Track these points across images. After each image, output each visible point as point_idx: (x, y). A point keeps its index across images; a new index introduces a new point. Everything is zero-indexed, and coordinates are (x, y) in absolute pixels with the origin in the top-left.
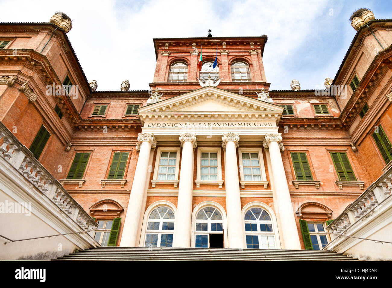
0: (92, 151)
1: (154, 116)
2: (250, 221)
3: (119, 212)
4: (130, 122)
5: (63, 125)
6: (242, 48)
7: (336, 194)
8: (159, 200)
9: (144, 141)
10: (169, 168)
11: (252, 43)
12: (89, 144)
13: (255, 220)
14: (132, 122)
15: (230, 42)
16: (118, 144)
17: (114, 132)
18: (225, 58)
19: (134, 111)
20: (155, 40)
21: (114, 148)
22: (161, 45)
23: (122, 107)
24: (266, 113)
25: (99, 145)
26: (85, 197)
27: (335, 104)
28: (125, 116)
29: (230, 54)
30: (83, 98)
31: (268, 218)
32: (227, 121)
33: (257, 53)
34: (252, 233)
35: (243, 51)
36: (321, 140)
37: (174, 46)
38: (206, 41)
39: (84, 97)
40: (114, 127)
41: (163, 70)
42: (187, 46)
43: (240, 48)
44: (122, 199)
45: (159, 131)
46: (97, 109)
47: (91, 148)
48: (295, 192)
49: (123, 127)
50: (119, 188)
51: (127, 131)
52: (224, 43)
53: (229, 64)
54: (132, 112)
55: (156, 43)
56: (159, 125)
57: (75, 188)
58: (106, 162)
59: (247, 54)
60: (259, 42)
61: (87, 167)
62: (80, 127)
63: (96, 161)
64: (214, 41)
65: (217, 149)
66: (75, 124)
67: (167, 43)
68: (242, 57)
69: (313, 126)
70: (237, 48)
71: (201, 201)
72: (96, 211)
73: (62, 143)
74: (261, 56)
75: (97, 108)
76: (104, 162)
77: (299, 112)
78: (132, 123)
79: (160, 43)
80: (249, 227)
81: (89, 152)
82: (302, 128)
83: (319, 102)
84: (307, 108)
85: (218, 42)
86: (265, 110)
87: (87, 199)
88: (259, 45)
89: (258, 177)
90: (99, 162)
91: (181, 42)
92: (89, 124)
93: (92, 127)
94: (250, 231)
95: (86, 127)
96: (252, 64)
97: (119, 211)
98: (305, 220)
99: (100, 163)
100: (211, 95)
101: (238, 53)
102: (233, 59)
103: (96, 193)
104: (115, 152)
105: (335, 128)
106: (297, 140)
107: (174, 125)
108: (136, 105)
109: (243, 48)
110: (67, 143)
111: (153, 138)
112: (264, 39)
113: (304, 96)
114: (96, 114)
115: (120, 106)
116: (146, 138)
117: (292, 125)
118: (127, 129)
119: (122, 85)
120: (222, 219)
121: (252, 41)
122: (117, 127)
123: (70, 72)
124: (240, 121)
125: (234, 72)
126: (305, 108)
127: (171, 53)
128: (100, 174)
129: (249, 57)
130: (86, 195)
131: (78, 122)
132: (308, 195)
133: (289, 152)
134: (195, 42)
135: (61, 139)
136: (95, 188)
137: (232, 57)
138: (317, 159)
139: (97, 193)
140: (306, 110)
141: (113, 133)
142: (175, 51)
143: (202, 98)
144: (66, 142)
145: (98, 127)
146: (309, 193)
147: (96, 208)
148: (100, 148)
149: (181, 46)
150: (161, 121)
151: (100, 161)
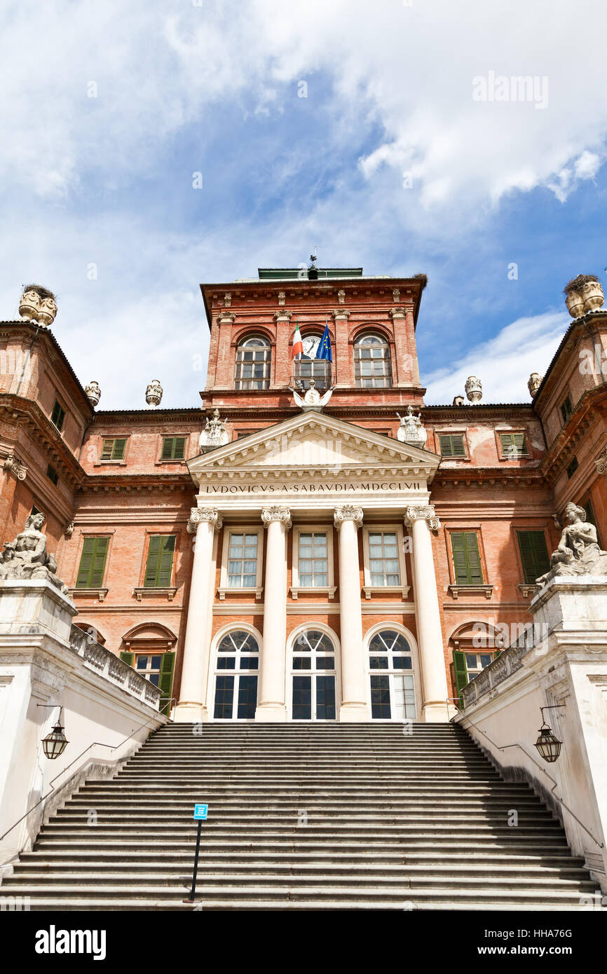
0: (112, 534)
1: (215, 474)
2: (378, 652)
3: (170, 644)
4: (173, 479)
5: (60, 494)
6: (376, 304)
7: (516, 606)
8: (232, 621)
9: (203, 522)
10: (245, 563)
11: (397, 292)
12: (105, 522)
13: (386, 650)
14: (177, 479)
15: (353, 290)
16: (156, 521)
17: (145, 496)
18: (342, 328)
19: (176, 450)
20: (204, 288)
21: (150, 528)
22: (215, 297)
23: (153, 442)
24: (409, 466)
25: (122, 523)
26: (113, 618)
27: (540, 432)
28: (160, 463)
29: (353, 317)
30: (80, 427)
31: (406, 648)
32: (343, 481)
33: (405, 314)
34: (379, 672)
35: (379, 310)
36: (504, 509)
37: (243, 300)
38: (305, 288)
39: (82, 424)
40: (145, 488)
41: (223, 357)
42: (269, 299)
43: (373, 304)
44: (172, 621)
45: (226, 501)
46: (109, 448)
47: (110, 529)
48: (452, 605)
49: (161, 489)
50: (165, 602)
51: (168, 495)
52: (341, 293)
53: (350, 343)
54: (173, 454)
55: (206, 294)
56: (225, 489)
57: (93, 602)
58: (138, 554)
59: (386, 317)
60: (409, 288)
61: (107, 564)
62: (85, 489)
63: (121, 553)
64: (321, 287)
65: (327, 528)
66: (77, 484)
67: (228, 292)
68: (376, 326)
69: (493, 482)
70: (366, 304)
71: (301, 623)
72: (132, 642)
73: (60, 523)
74: (412, 321)
75: (107, 445)
76: (134, 555)
77: (474, 451)
78: (176, 481)
79: (214, 293)
80: (375, 663)
81: (106, 536)
82: (474, 486)
83: (509, 428)
84: (488, 440)
85: (329, 290)
86: (409, 460)
87: (115, 621)
88: (408, 296)
89: (394, 579)
90: (127, 555)
91: (255, 292)
92: (99, 483)
93: (106, 489)
94: (377, 668)
95: (95, 489)
96: (394, 343)
97: (170, 641)
98: (461, 650)
99: (127, 557)
100: (315, 427)
101: (368, 315)
102: (359, 329)
103: (128, 611)
104: (152, 535)
105: (530, 485)
106: (463, 509)
107: (251, 488)
108: (179, 437)
109: (378, 304)
110: (67, 521)
111: (216, 517)
112: (421, 282)
113: (486, 416)
114: (107, 457)
115: (151, 440)
116: (204, 516)
117: (456, 480)
118: (167, 492)
119: (149, 394)
120: (333, 651)
121: (396, 288)
122: (150, 489)
123: (60, 394)
124: (366, 480)
125: (359, 359)
126: (486, 441)
127: (237, 316)
128: (130, 576)
129: (389, 325)
130: (112, 614)
131: (80, 482)
132: (471, 609)
133: (448, 532)
134: (283, 291)
135: (59, 517)
136: (126, 602)
137: (357, 324)
138: (493, 545)
139: (131, 611)
140: (486, 446)
141: (144, 498)
142: (245, 312)
143: (299, 433)
144: (65, 519)
145: (117, 489)
146: (473, 606)
147: (132, 636)
148: (124, 527)
149: (255, 299)
150: (228, 483)
151: (128, 552)
